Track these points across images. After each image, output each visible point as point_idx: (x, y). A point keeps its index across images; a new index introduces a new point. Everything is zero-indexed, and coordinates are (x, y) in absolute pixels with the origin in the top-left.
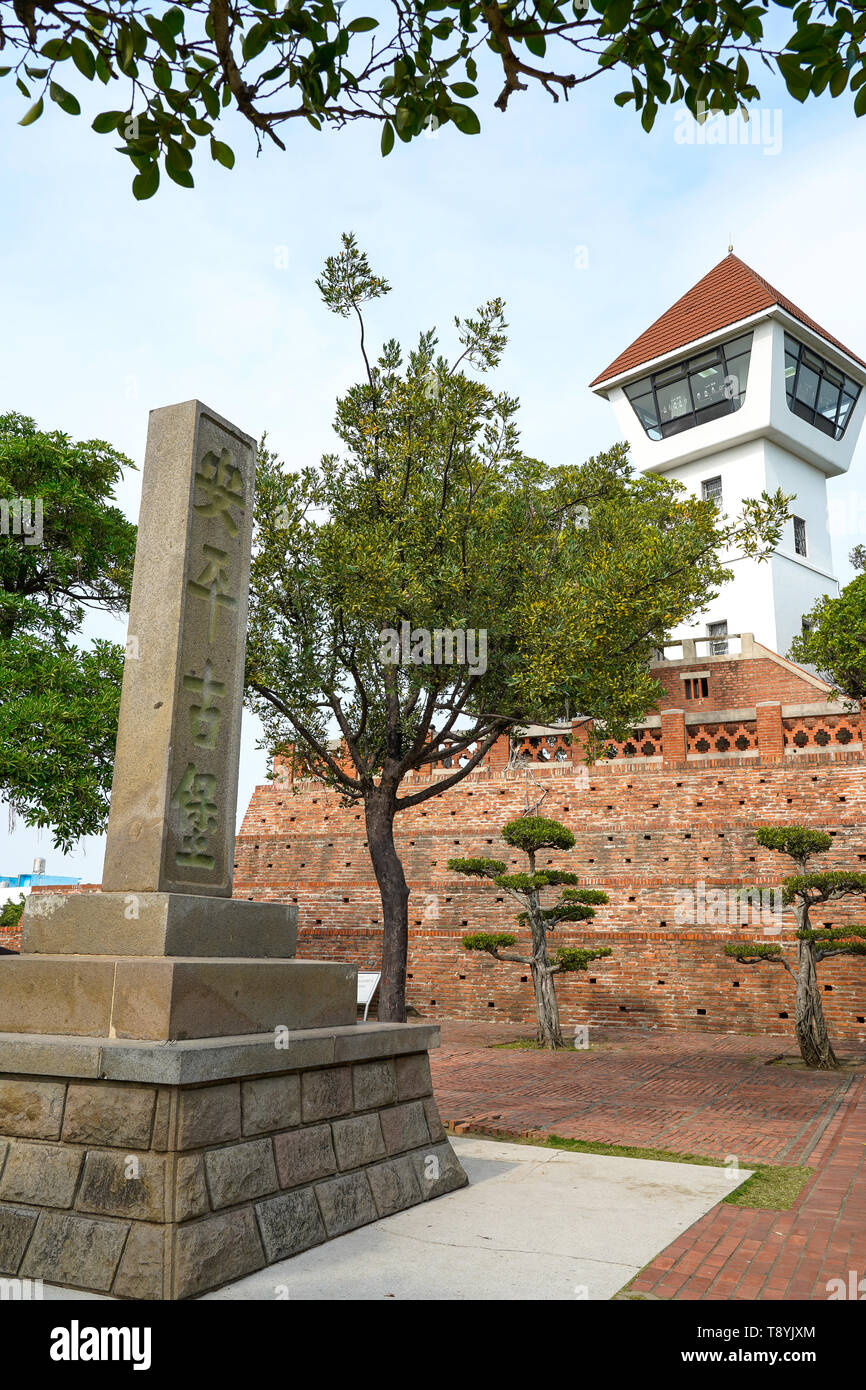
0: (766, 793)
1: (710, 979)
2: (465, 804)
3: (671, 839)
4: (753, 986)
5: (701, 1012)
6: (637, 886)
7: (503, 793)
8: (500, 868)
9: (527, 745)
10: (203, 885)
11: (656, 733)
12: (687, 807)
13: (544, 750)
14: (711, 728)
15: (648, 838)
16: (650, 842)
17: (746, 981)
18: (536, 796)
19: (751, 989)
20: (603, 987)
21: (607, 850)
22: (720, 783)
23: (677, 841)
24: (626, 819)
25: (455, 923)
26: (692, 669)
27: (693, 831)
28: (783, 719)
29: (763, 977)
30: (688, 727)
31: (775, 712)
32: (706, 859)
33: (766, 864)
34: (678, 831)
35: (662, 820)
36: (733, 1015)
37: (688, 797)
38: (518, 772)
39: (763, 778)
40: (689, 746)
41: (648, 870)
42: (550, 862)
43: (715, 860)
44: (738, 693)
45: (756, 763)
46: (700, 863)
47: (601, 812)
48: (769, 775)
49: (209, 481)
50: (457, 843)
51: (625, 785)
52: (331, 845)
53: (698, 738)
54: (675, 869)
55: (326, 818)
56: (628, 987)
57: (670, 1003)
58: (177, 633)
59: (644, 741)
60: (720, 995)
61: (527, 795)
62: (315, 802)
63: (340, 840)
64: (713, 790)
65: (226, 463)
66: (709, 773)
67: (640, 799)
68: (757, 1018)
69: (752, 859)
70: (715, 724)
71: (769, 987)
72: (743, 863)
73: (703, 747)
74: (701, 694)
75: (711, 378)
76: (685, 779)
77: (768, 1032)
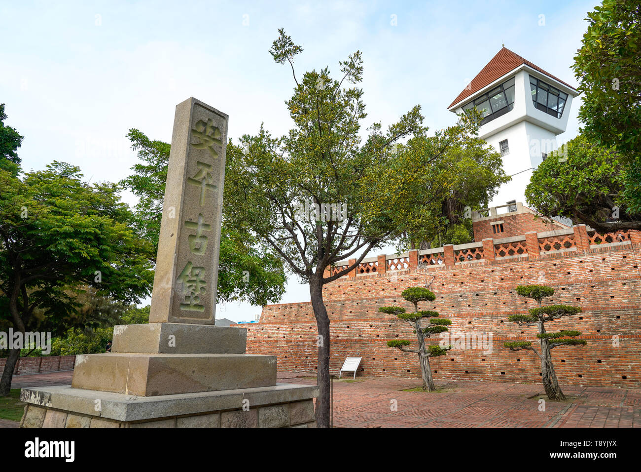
0: (533, 272)
1: (506, 358)
2: (400, 285)
3: (488, 295)
4: (527, 361)
5: (503, 373)
6: (472, 317)
7: (416, 279)
8: (403, 311)
9: (425, 258)
10: (197, 319)
11: (481, 249)
12: (497, 281)
13: (433, 260)
14: (505, 245)
15: (477, 295)
16: (478, 297)
17: (523, 359)
18: (430, 280)
19: (525, 362)
20: (457, 362)
21: (459, 301)
22: (511, 269)
23: (491, 296)
24: (469, 287)
25: (393, 335)
26: (495, 220)
27: (498, 291)
28: (538, 239)
29: (531, 356)
30: (495, 245)
31: (534, 236)
32: (505, 303)
33: (532, 304)
34: (491, 291)
35: (486, 287)
36: (518, 374)
37: (497, 276)
38: (421, 270)
39: (530, 266)
40: (496, 254)
41: (478, 309)
42: (435, 308)
43: (509, 303)
44: (517, 229)
45: (527, 259)
46: (502, 305)
47: (458, 285)
48: (534, 264)
49: (201, 133)
50: (395, 301)
51: (468, 273)
52: (343, 304)
53: (500, 250)
54: (491, 308)
55: (344, 293)
56: (469, 362)
57: (488, 369)
58: (180, 201)
59: (476, 253)
60: (511, 365)
61: (426, 279)
62: (339, 287)
63: (347, 302)
64: (508, 272)
65: (211, 125)
66: (506, 265)
67: (475, 279)
68: (529, 376)
69: (526, 302)
70: (507, 243)
71: (534, 361)
72: (522, 304)
73: (502, 254)
74: (500, 230)
75: (500, 98)
76: (495, 268)
77: (535, 382)
